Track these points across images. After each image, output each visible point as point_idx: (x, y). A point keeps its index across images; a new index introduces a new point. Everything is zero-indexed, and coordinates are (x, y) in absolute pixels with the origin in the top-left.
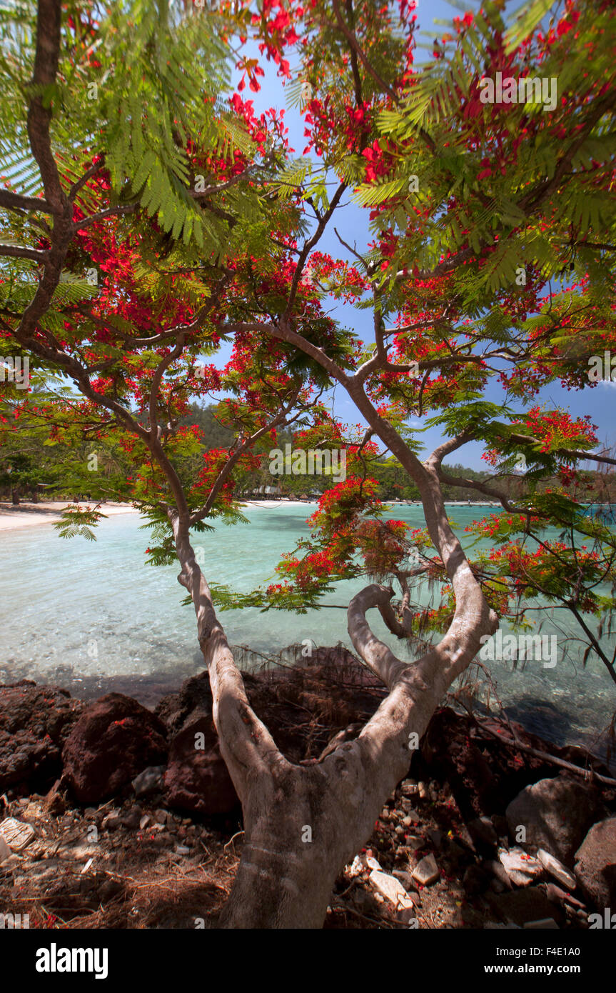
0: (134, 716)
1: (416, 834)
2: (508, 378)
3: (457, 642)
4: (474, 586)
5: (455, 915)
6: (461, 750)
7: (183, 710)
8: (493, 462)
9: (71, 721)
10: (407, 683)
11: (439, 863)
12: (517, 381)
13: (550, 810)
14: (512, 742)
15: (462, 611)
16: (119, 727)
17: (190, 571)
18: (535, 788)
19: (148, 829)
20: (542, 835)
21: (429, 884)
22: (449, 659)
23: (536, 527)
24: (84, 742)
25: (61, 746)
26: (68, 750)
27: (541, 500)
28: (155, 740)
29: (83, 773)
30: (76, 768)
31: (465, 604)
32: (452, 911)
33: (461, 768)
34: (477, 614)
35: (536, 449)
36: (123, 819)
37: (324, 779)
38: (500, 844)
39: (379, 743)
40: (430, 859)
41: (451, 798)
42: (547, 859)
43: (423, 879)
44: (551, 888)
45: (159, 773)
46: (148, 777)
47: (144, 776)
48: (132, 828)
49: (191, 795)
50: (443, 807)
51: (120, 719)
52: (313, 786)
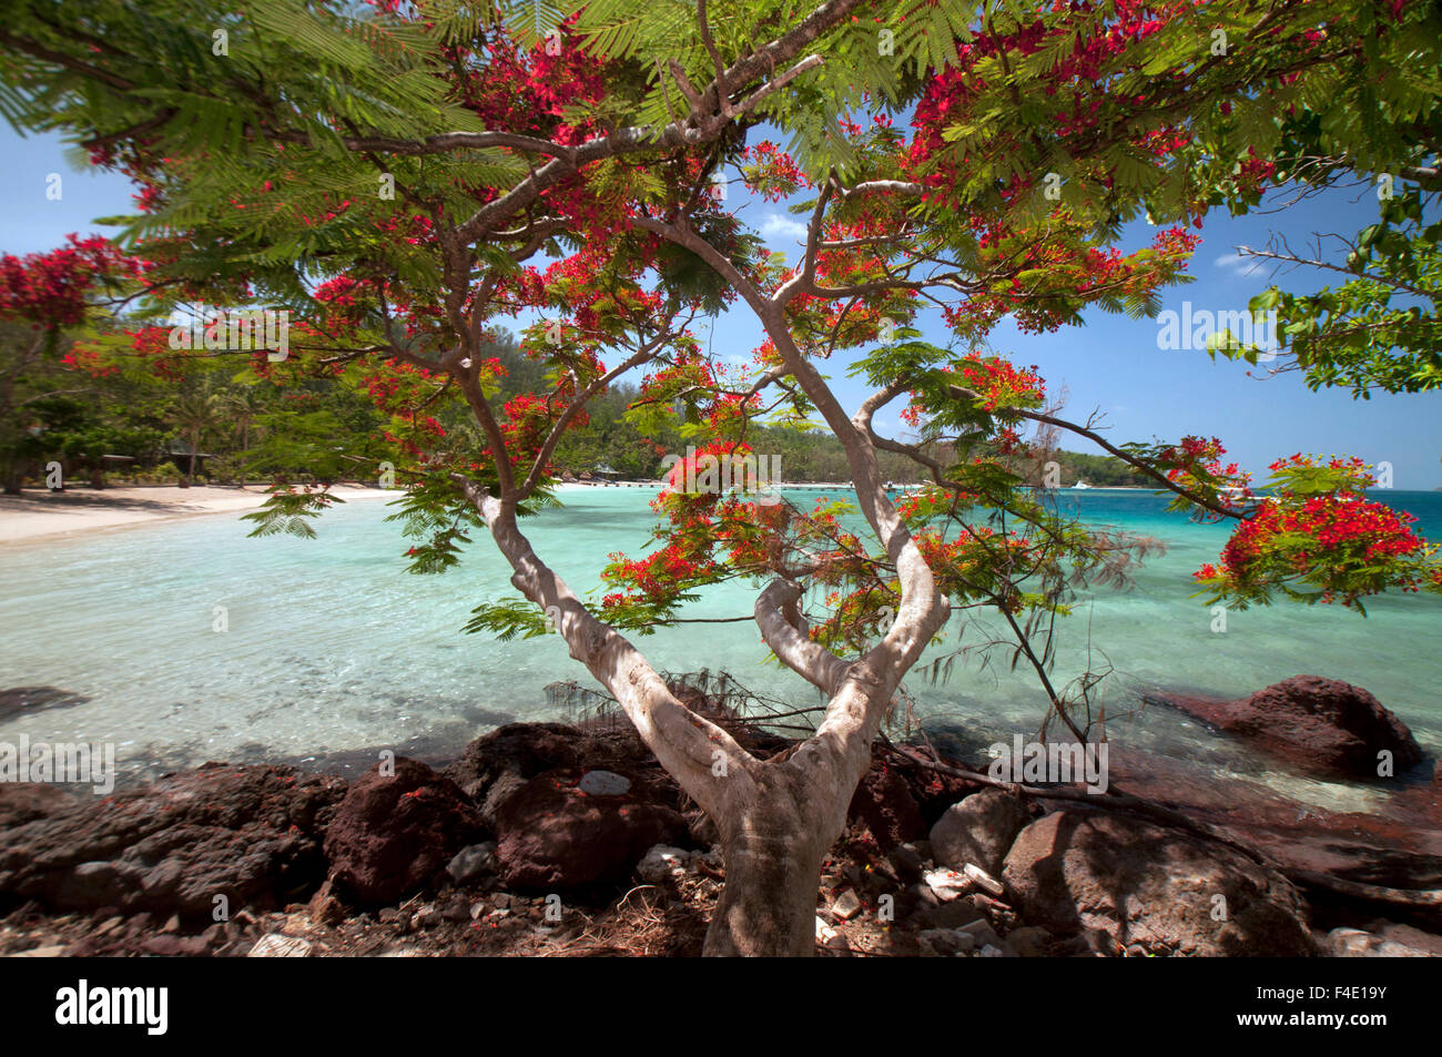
0: (433, 785)
1: (832, 873)
2: (955, 312)
3: (908, 632)
4: (923, 568)
5: (882, 939)
6: (878, 777)
7: (485, 778)
8: (914, 423)
9: (329, 804)
10: (857, 679)
11: (860, 897)
12: (965, 316)
13: (976, 824)
14: (932, 765)
15: (910, 598)
16: (414, 799)
17: (531, 569)
18: (962, 805)
19: (485, 918)
20: (969, 850)
21: (851, 917)
22: (900, 651)
23: (961, 507)
24: (365, 824)
25: (320, 838)
26: (335, 840)
27: (973, 472)
28: (467, 813)
29: (370, 865)
30: (357, 861)
31: (914, 588)
32: (879, 936)
33: (878, 797)
34: (929, 599)
35: (976, 406)
36: (445, 913)
37: (800, 772)
38: (924, 868)
39: (843, 739)
40: (850, 893)
41: (867, 832)
42: (974, 871)
43: (845, 913)
44: (977, 897)
45: (485, 851)
46: (470, 858)
47: (463, 858)
48: (462, 919)
49: (541, 868)
50: (858, 842)
51: (413, 790)
52: (791, 779)
